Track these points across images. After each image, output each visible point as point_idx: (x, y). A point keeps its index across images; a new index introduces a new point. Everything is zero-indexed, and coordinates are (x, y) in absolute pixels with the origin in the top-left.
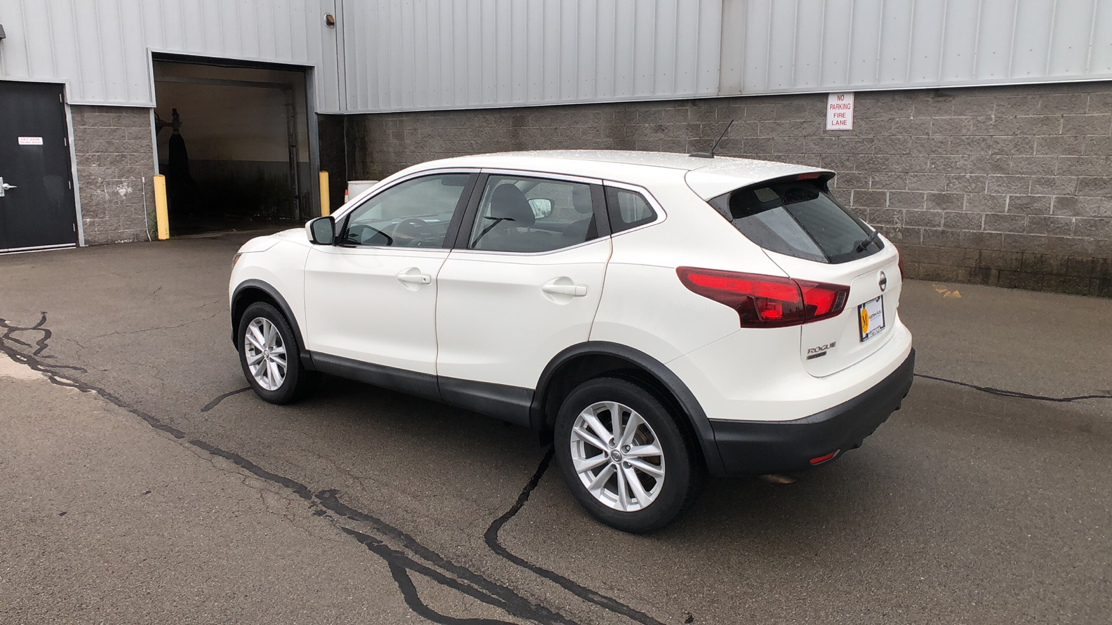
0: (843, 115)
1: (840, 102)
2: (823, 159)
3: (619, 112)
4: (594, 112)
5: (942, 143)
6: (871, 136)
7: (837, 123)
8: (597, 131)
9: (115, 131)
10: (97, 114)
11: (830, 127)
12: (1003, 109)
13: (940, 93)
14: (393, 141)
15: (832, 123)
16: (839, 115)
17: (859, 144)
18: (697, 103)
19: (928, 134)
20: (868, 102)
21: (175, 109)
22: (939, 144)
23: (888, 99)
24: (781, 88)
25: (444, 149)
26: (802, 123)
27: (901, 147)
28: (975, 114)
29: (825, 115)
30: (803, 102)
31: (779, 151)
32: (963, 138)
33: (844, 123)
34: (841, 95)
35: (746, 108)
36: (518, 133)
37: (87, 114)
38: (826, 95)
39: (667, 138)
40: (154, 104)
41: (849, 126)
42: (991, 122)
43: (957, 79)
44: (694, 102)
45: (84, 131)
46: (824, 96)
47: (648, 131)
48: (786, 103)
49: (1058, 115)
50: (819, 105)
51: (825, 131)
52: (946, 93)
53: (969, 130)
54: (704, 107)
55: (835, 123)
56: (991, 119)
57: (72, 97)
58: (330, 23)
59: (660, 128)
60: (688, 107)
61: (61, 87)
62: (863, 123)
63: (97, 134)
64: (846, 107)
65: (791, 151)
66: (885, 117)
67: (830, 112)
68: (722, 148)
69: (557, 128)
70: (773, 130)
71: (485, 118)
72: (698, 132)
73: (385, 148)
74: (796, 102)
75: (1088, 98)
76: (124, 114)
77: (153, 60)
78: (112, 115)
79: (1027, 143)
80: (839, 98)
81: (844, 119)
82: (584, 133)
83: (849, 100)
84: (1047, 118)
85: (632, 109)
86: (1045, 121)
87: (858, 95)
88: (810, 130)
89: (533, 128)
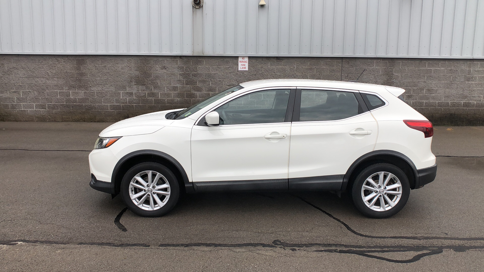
0: (245, 65)
1: (243, 60)
2: (238, 82)
3: (142, 60)
4: (128, 59)
5: (280, 76)
6: (255, 73)
7: (242, 68)
8: (130, 68)
11: (239, 69)
12: (298, 65)
13: (278, 58)
15: (240, 68)
16: (243, 65)
17: (251, 76)
18: (182, 57)
19: (275, 73)
20: (254, 61)
22: (279, 76)
23: (260, 60)
24: (220, 53)
26: (229, 68)
27: (266, 77)
28: (290, 66)
29: (238, 65)
30: (228, 59)
31: (220, 78)
32: (286, 74)
33: (245, 68)
34: (243, 57)
35: (205, 61)
36: (81, 68)
38: (238, 57)
39: (168, 72)
41: (247, 69)
42: (295, 69)
43: (284, 54)
44: (181, 57)
46: (237, 57)
47: (158, 69)
48: (222, 59)
49: (314, 67)
50: (235, 61)
51: (238, 71)
52: (280, 58)
53: (288, 71)
54: (185, 59)
55: (241, 68)
56: (295, 68)
59: (164, 68)
60: (178, 59)
62: (252, 68)
64: (245, 62)
65: (225, 78)
66: (260, 66)
67: (240, 64)
68: (195, 77)
69: (106, 66)
70: (217, 70)
71: (57, 60)
72: (183, 70)
74: (226, 59)
75: (322, 62)
79: (306, 76)
80: (243, 59)
81: (245, 67)
82: (122, 69)
83: (247, 59)
84: (311, 68)
85: (149, 58)
86: (311, 69)
87: (250, 58)
88: (232, 70)
89: (90, 66)
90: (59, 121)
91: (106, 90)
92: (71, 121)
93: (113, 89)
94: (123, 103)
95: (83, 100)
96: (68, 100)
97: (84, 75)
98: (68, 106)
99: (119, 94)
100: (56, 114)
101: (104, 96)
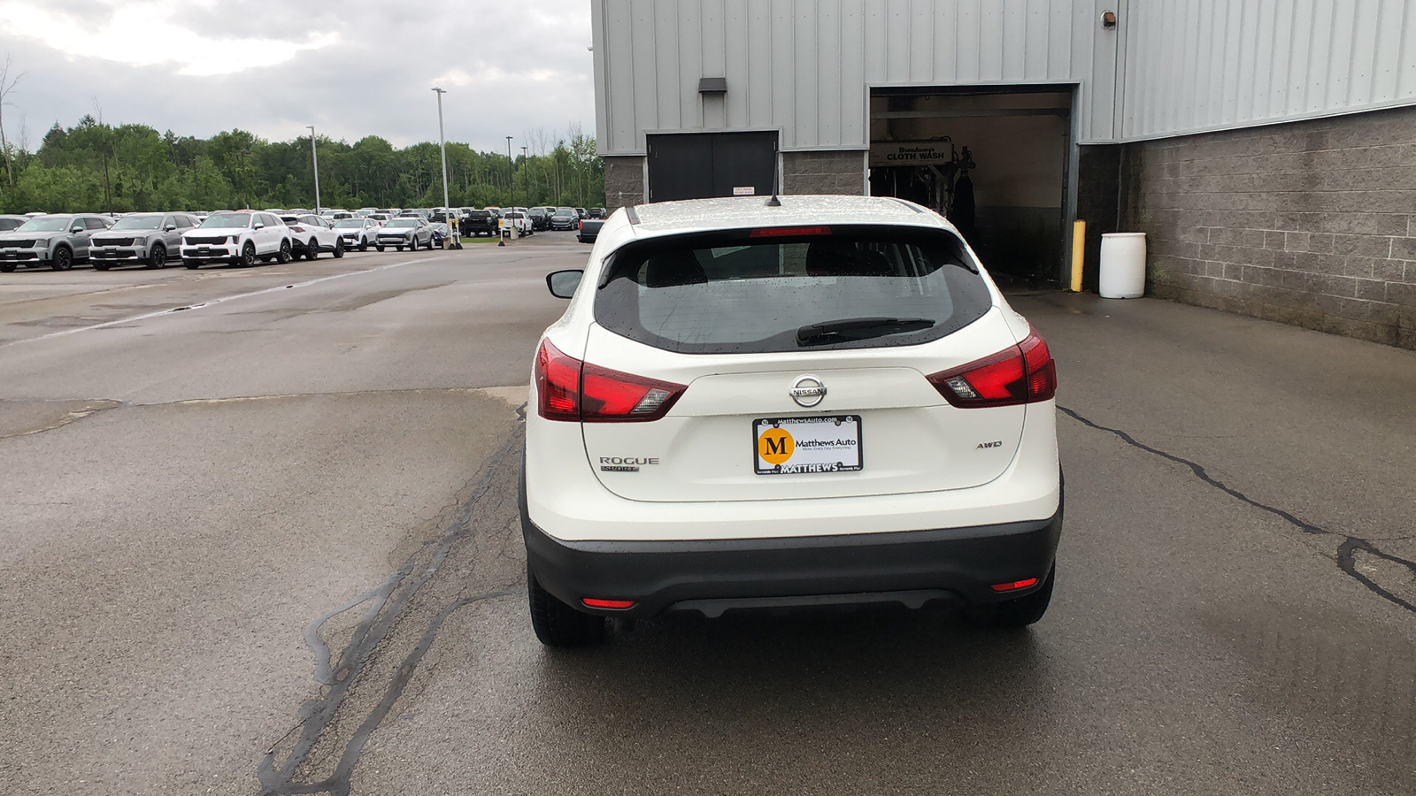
9: (826, 177)
10: (808, 160)
14: (1167, 177)
21: (966, 147)
25: (1220, 187)
36: (1313, 161)
37: (798, 161)
40: (867, 146)
45: (794, 180)
57: (785, 145)
58: (1109, 23)
61: (773, 135)
63: (807, 182)
69: (1365, 150)
71: (1272, 138)
73: (1158, 187)
76: (836, 159)
77: (871, 97)
78: (823, 160)
89: (1333, 151)
90: (1256, 317)
91: (1357, 230)
92: (1278, 321)
93: (1371, 228)
94: (1391, 277)
95: (1308, 260)
96: (1281, 259)
97: (1318, 181)
98: (1274, 276)
99: (1386, 243)
100: (1254, 295)
101: (1350, 248)
